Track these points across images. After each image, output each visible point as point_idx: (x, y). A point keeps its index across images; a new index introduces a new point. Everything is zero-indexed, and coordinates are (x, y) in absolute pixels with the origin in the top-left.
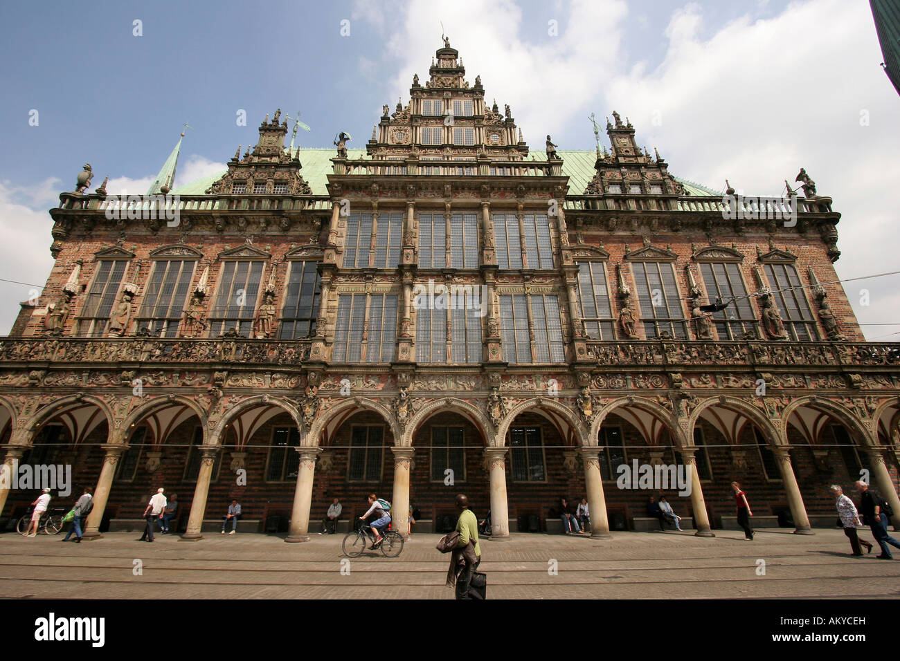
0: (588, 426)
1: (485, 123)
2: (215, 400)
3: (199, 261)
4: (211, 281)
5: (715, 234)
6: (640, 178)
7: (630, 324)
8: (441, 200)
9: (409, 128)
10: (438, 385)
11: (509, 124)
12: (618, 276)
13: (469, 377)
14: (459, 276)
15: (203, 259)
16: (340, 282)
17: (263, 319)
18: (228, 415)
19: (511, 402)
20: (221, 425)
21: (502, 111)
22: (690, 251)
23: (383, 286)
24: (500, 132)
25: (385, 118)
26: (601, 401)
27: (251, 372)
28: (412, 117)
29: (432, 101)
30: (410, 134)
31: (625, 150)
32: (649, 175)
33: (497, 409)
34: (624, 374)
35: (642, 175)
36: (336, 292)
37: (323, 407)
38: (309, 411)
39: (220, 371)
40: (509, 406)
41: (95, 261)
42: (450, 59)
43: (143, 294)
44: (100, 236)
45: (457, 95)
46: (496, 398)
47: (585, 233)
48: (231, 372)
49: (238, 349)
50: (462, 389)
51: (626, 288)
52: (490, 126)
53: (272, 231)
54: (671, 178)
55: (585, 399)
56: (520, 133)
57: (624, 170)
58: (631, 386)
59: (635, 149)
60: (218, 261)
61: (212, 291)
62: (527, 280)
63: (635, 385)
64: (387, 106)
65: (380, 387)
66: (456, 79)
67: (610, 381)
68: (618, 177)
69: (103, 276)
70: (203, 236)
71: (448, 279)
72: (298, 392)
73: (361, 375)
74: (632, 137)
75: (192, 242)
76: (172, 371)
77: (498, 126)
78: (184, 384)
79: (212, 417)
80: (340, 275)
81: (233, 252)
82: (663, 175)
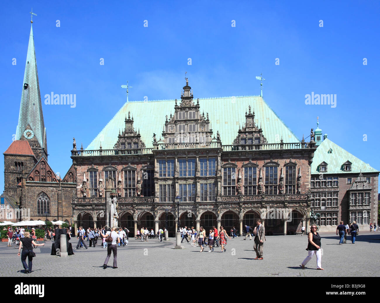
0: (218, 216)
1: (199, 121)
2: (134, 211)
3: (117, 171)
4: (122, 177)
5: (273, 156)
6: (252, 137)
7: (239, 187)
8: (185, 156)
9: (174, 125)
10: (184, 207)
11: (207, 122)
12: (239, 172)
13: (192, 205)
14: (190, 179)
15: (118, 170)
16: (159, 181)
17: (139, 189)
18: (138, 214)
19: (201, 210)
20: (137, 216)
21: (205, 116)
22: (263, 163)
23: (170, 182)
24: (204, 125)
25: (167, 122)
26: (223, 210)
27: (141, 205)
28: (175, 121)
29: (182, 112)
30: (175, 128)
31: (250, 124)
32: (256, 135)
33: (198, 212)
34: (229, 204)
35: (253, 136)
36: (158, 184)
37: (159, 212)
38: (156, 213)
39: (135, 205)
40: (201, 211)
41: (88, 171)
42: (188, 91)
43: (104, 181)
44: (86, 163)
45: (190, 109)
46: (198, 210)
47: (231, 158)
48: (137, 205)
49: (137, 199)
50: (190, 208)
51: (240, 177)
52: (201, 123)
53: (136, 160)
54: (263, 136)
55: (218, 210)
56: (211, 125)
57: (247, 134)
58: (230, 206)
59: (253, 124)
60: (122, 170)
61: (123, 180)
62: (208, 180)
63: (231, 206)
64: (167, 116)
65: (171, 208)
66: (190, 101)
67: (226, 206)
68: (245, 136)
69: (91, 176)
70: (116, 162)
71: (187, 180)
72: (153, 209)
73: (166, 205)
74: (253, 118)
75: (113, 165)
76: (123, 205)
77: (204, 123)
78: (127, 208)
79: (134, 215)
80: (159, 180)
81: (126, 168)
82: (260, 135)
